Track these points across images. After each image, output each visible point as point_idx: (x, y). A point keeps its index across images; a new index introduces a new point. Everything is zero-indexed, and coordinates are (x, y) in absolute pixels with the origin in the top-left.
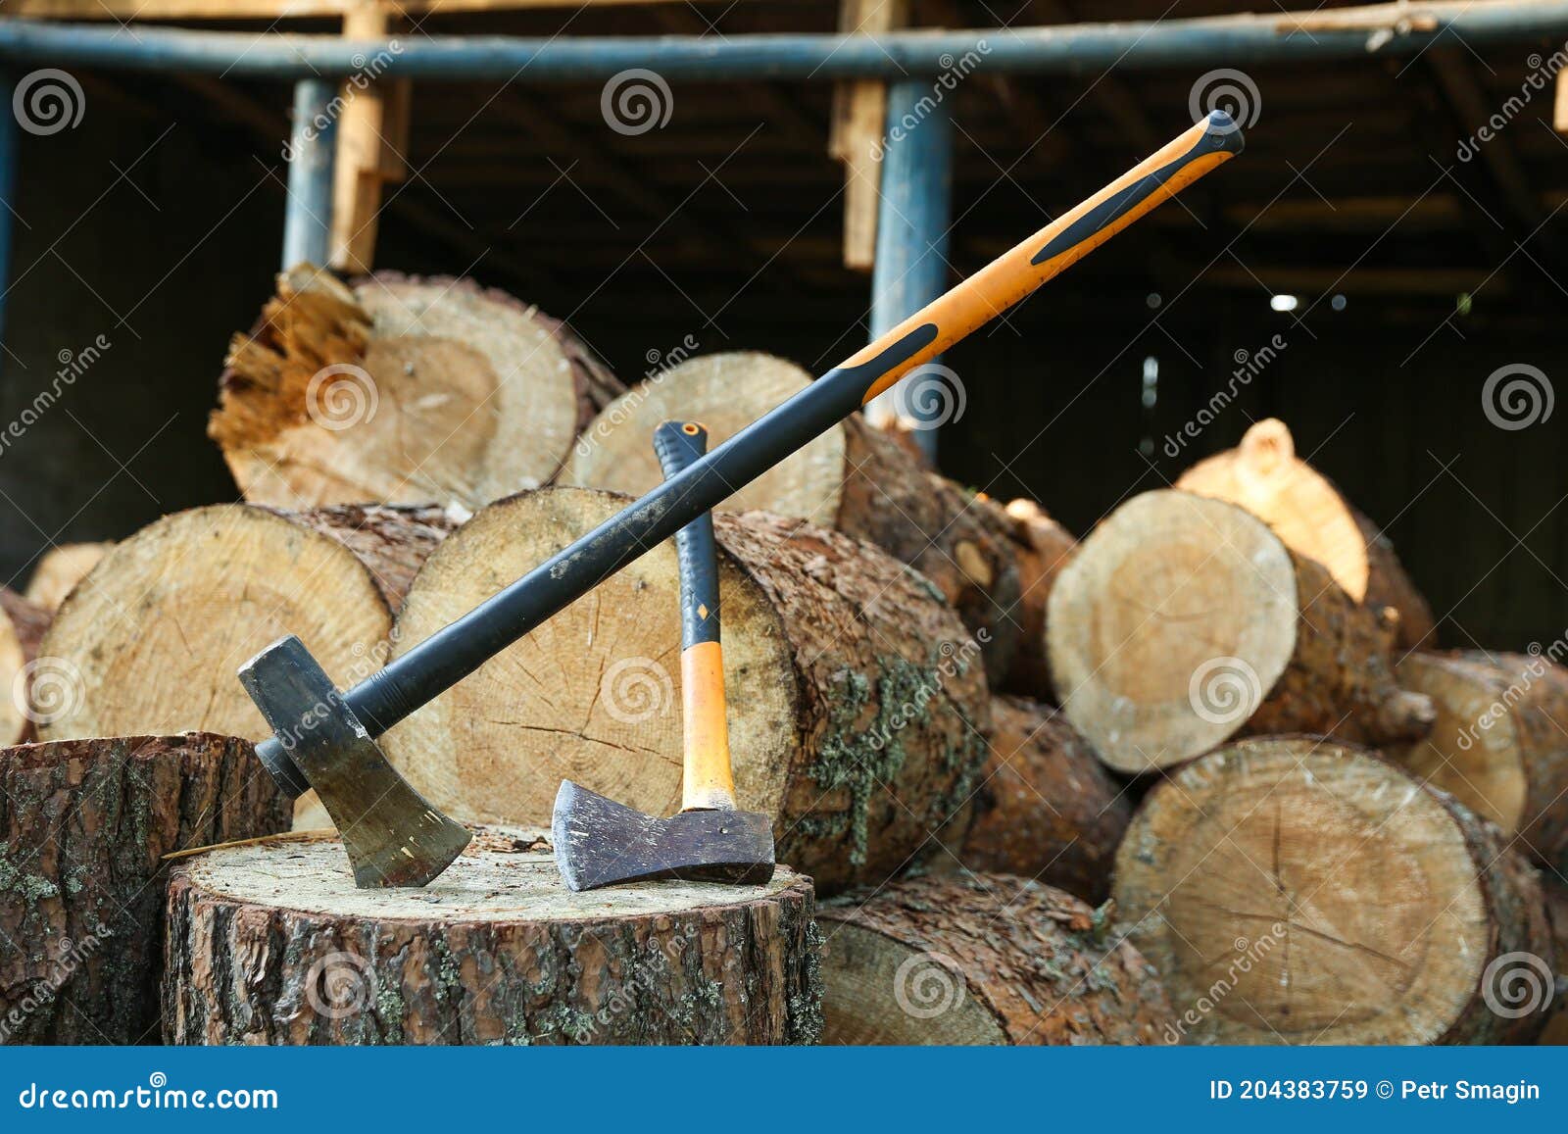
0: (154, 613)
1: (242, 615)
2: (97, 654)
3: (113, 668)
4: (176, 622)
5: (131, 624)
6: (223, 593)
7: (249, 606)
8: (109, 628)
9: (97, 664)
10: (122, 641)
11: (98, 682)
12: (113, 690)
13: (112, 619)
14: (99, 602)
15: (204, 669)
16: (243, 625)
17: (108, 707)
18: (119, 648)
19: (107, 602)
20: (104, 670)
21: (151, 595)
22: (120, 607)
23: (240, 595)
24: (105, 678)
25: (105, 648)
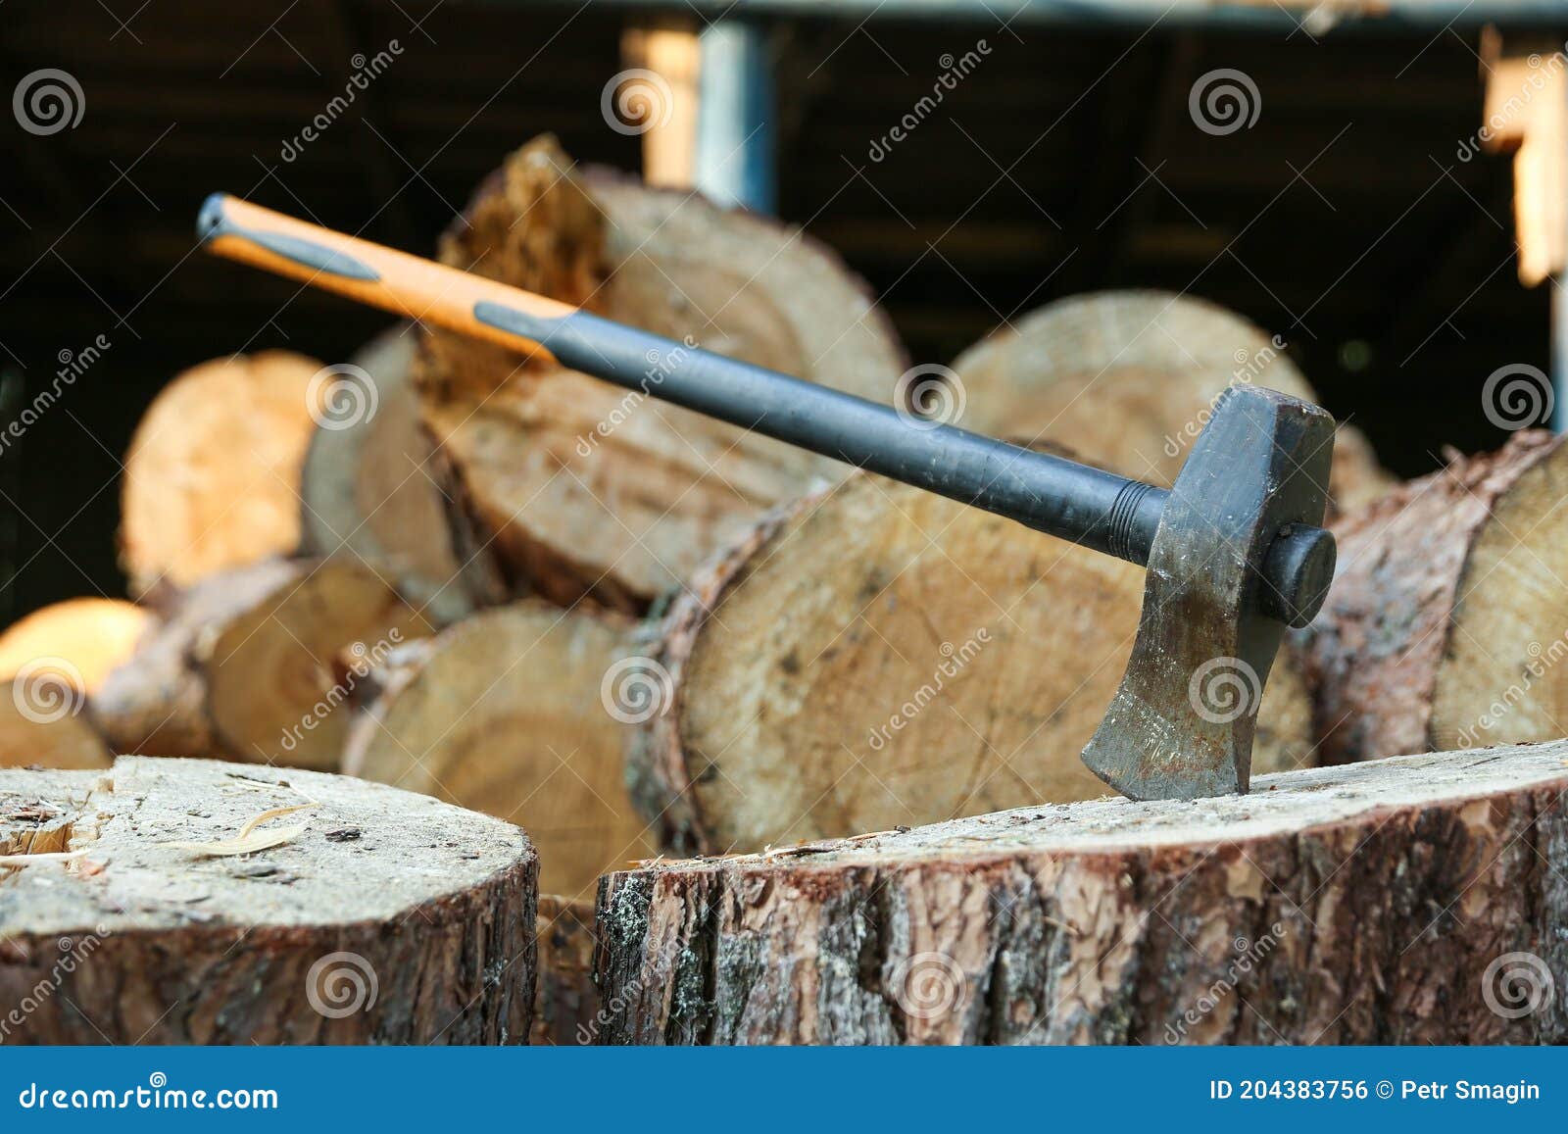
0: (884, 601)
1: (1029, 601)
2: (790, 665)
3: (820, 686)
4: (921, 612)
5: (844, 618)
6: (997, 568)
7: (1037, 588)
8: (807, 627)
9: (792, 680)
10: (830, 645)
11: (795, 707)
12: (822, 719)
13: (812, 612)
14: (789, 586)
15: (973, 683)
16: (1033, 616)
17: (816, 746)
18: (828, 655)
19: (802, 586)
20: (803, 689)
21: (876, 574)
22: (826, 593)
23: (1024, 571)
24: (807, 702)
25: (803, 656)
